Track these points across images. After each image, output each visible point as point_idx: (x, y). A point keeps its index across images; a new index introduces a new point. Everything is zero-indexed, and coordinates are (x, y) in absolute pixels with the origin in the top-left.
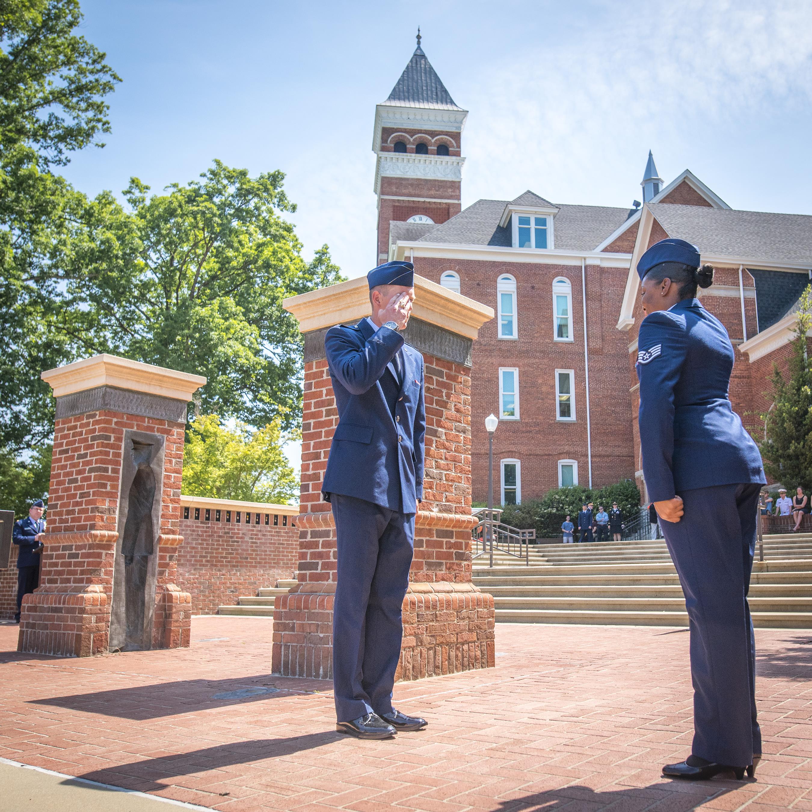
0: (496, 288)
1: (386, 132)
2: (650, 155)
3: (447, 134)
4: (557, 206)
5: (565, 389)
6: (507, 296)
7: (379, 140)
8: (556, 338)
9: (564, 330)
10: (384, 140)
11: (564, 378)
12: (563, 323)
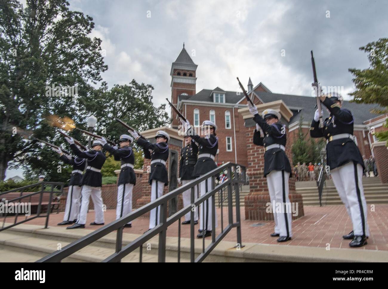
0: (209, 114)
1: (175, 70)
2: (250, 78)
3: (192, 71)
4: (226, 91)
5: (229, 142)
6: (212, 116)
7: (172, 72)
8: (226, 128)
9: (228, 126)
10: (174, 72)
11: (229, 139)
12: (228, 123)
